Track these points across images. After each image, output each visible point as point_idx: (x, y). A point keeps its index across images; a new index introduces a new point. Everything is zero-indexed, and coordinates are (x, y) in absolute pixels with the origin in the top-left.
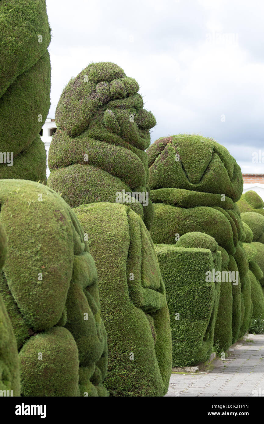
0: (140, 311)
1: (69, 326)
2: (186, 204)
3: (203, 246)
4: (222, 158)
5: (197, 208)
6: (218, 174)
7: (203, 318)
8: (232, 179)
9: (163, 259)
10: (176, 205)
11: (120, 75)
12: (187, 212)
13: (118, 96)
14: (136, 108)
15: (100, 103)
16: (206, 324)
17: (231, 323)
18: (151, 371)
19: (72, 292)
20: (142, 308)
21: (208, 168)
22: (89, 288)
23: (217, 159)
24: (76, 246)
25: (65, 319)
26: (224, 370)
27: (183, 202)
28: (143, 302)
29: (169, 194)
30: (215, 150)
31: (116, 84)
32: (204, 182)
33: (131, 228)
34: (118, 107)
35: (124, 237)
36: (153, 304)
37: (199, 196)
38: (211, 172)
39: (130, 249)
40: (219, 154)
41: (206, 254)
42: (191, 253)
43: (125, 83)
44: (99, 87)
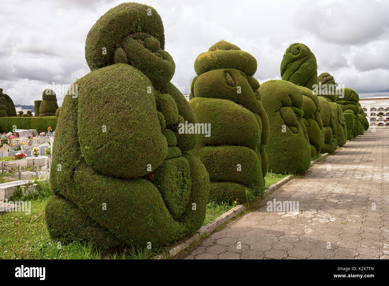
0: (340, 125)
1: (330, 126)
2: (345, 104)
3: (351, 113)
4: (354, 93)
5: (347, 105)
6: (353, 96)
7: (351, 129)
8: (356, 98)
9: (345, 116)
10: (342, 104)
11: (329, 75)
12: (345, 106)
13: (329, 80)
14: (333, 82)
15: (325, 82)
16: (352, 130)
17: (356, 131)
18: (343, 138)
19: (330, 119)
20: (341, 124)
21: (350, 96)
22: (333, 118)
23: (353, 93)
24: (331, 110)
25: (329, 124)
26: (353, 141)
27: (344, 104)
28: (341, 123)
29: (340, 102)
30: (352, 91)
31: (328, 77)
32: (350, 99)
33: (338, 107)
34: (329, 82)
35: (337, 109)
36: (343, 124)
37: (348, 102)
38: (351, 96)
39: (338, 112)
40: (353, 92)
41: (352, 114)
42: (348, 114)
43: (331, 77)
44: (324, 78)
